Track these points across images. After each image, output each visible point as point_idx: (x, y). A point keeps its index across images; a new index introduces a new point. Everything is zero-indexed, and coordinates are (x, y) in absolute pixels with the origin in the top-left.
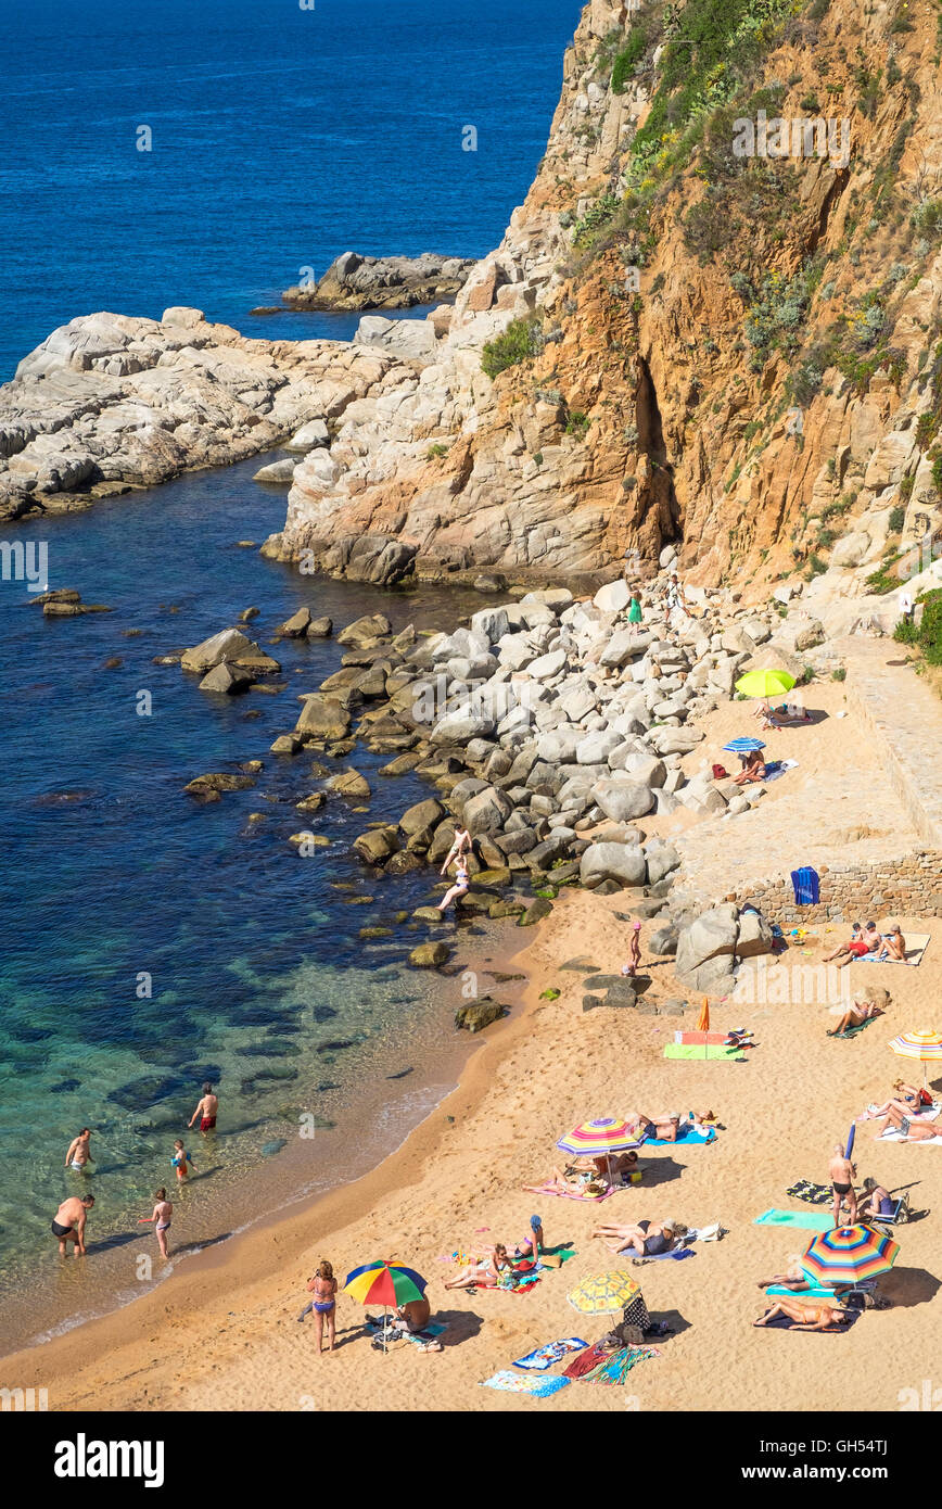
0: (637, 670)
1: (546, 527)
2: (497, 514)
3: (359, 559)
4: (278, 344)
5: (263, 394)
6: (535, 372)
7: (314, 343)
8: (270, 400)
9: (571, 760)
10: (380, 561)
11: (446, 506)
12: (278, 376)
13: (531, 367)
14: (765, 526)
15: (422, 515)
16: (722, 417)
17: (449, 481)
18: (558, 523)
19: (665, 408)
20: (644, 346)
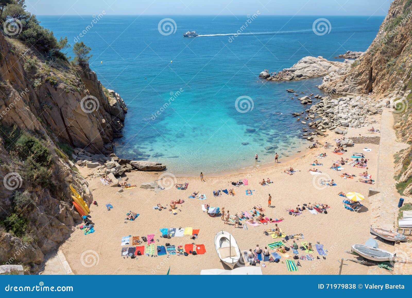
0: (356, 108)
1: (354, 88)
2: (348, 86)
3: (329, 89)
4: (332, 62)
5: (327, 68)
6: (356, 68)
7: (336, 62)
8: (328, 68)
9: (341, 118)
10: (331, 90)
11: (341, 84)
12: (330, 66)
13: (356, 67)
14: (382, 91)
15: (338, 85)
16: (380, 76)
17: (342, 81)
18: (355, 88)
19: (373, 74)
20: (372, 66)
